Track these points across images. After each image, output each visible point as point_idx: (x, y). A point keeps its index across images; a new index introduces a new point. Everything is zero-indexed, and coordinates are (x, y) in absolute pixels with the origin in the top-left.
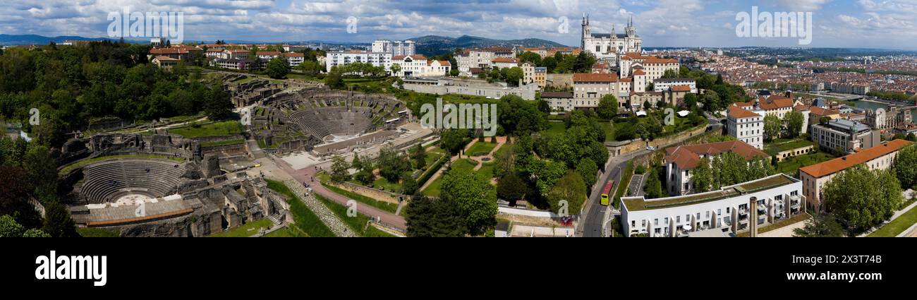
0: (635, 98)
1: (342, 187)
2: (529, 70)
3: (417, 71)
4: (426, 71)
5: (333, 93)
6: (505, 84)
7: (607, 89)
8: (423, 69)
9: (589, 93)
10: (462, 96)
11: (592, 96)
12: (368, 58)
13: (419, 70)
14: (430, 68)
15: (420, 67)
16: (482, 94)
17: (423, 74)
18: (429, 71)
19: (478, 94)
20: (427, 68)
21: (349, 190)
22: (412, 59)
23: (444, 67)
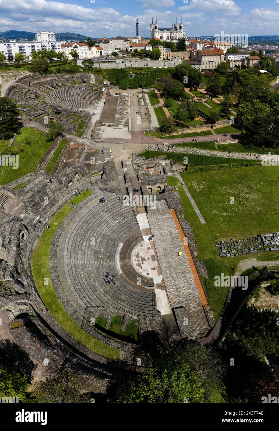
0: (233, 63)
1: (175, 134)
2: (162, 50)
3: (82, 54)
4: (88, 54)
5: (45, 77)
6: (149, 59)
7: (219, 59)
8: (86, 53)
9: (210, 61)
10: (136, 68)
11: (211, 63)
12: (42, 47)
13: (84, 54)
14: (91, 52)
15: (84, 52)
16: (149, 66)
17: (86, 56)
18: (90, 54)
19: (146, 66)
20: (89, 52)
21: (180, 133)
22: (78, 46)
23: (99, 51)
